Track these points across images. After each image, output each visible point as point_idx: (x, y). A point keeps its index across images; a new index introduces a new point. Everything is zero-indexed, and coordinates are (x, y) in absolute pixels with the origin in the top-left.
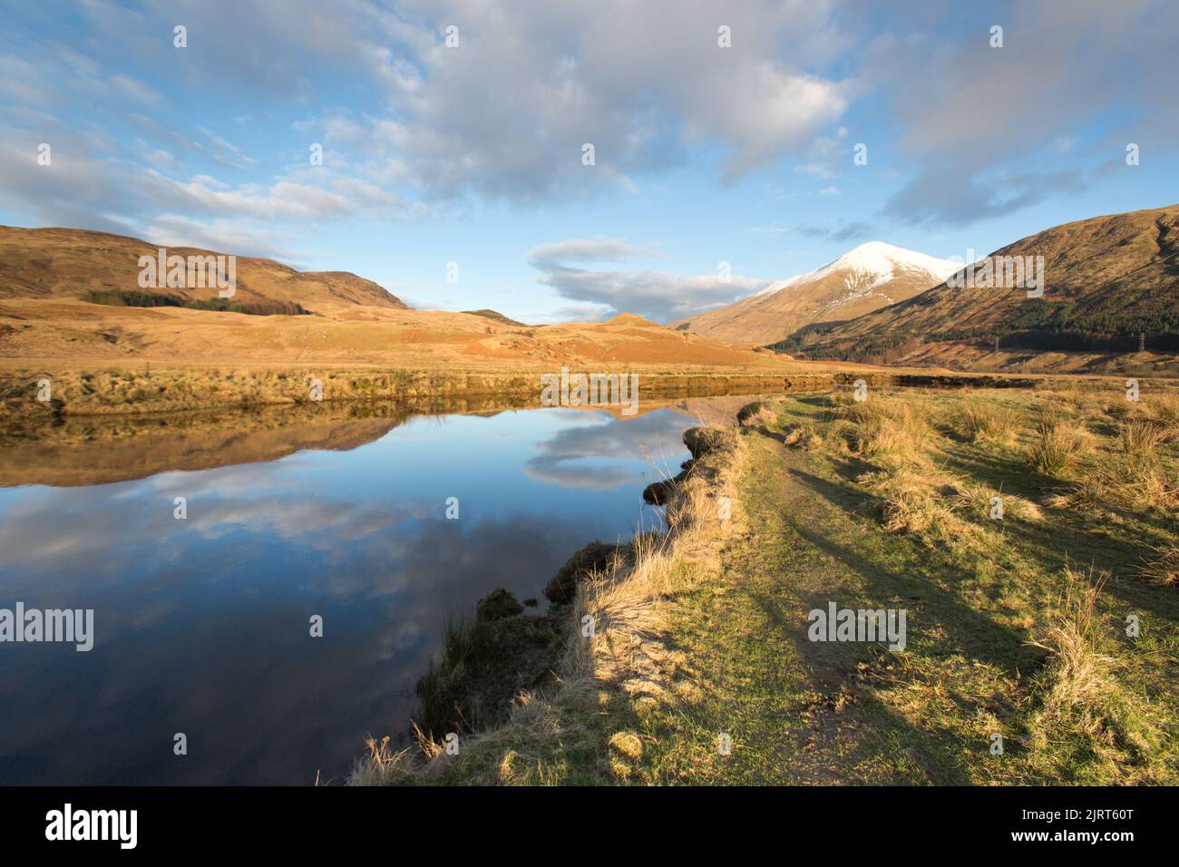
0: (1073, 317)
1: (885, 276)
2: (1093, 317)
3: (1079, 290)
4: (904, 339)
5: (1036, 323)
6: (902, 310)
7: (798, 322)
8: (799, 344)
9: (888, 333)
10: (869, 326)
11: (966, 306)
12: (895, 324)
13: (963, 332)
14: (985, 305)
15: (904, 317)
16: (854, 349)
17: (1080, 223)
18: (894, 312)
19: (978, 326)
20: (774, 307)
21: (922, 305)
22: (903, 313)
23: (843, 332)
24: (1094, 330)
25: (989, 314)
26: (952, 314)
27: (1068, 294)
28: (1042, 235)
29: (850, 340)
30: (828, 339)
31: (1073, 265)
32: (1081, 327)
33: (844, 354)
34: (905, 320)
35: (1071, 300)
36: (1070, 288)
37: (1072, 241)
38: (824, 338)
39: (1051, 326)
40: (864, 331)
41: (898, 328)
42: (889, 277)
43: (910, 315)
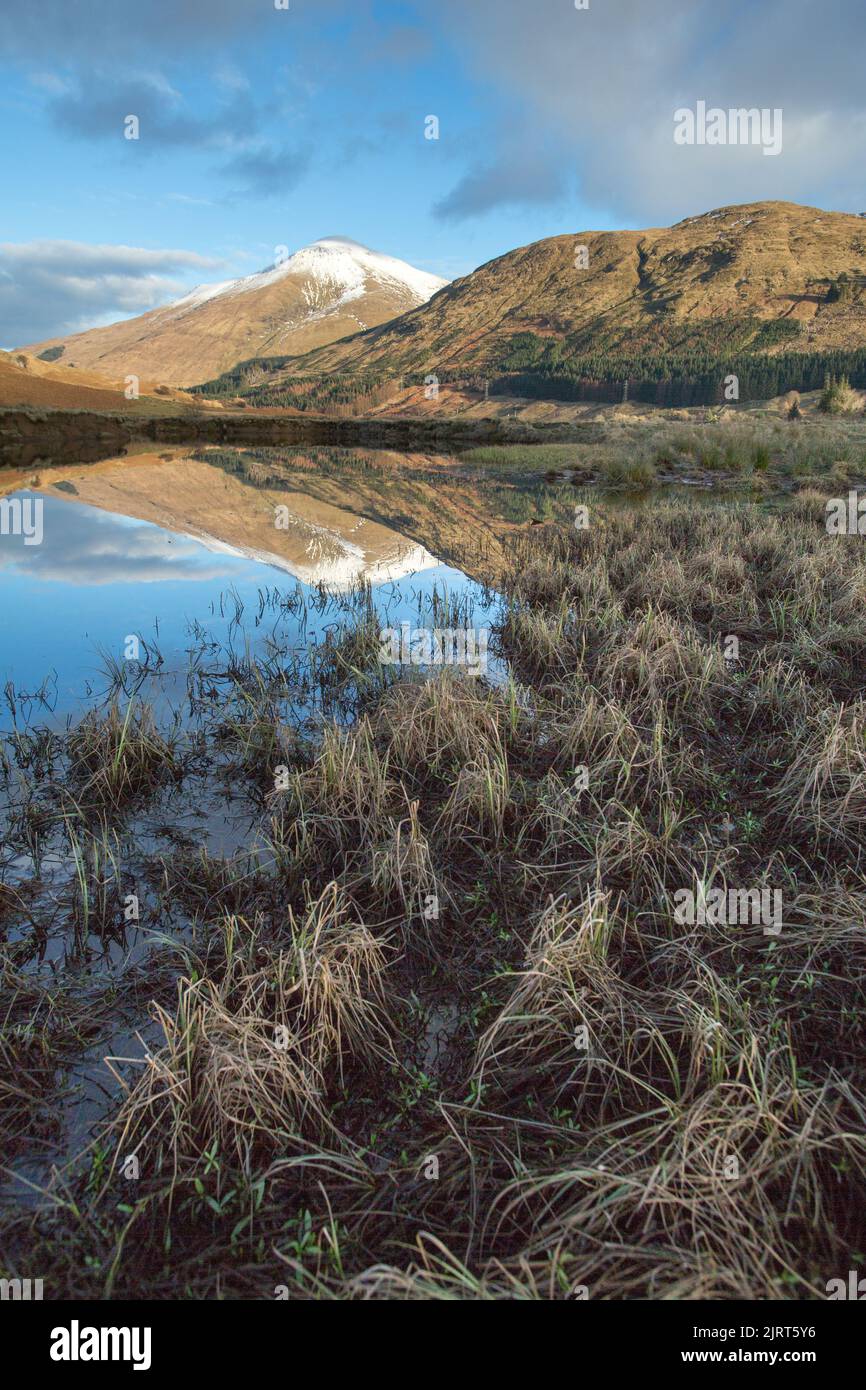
0: (564, 358)
1: (355, 292)
2: (582, 359)
3: (569, 323)
4: (378, 380)
5: (526, 363)
6: (376, 339)
7: (238, 353)
8: (237, 386)
9: (359, 372)
10: (335, 360)
11: (452, 336)
12: (368, 359)
13: (449, 373)
14: (474, 336)
15: (378, 349)
16: (314, 394)
17: (570, 237)
18: (366, 341)
19: (465, 365)
20: (200, 326)
21: (400, 332)
22: (378, 344)
23: (300, 369)
24: (583, 375)
25: (477, 350)
26: (437, 347)
27: (559, 329)
28: (534, 247)
29: (310, 380)
30: (279, 379)
31: (562, 291)
32: (571, 371)
33: (301, 401)
34: (380, 354)
35: (560, 336)
36: (560, 320)
37: (562, 260)
38: (274, 376)
39: (542, 368)
40: (327, 367)
41: (372, 365)
42: (360, 291)
43: (386, 346)
